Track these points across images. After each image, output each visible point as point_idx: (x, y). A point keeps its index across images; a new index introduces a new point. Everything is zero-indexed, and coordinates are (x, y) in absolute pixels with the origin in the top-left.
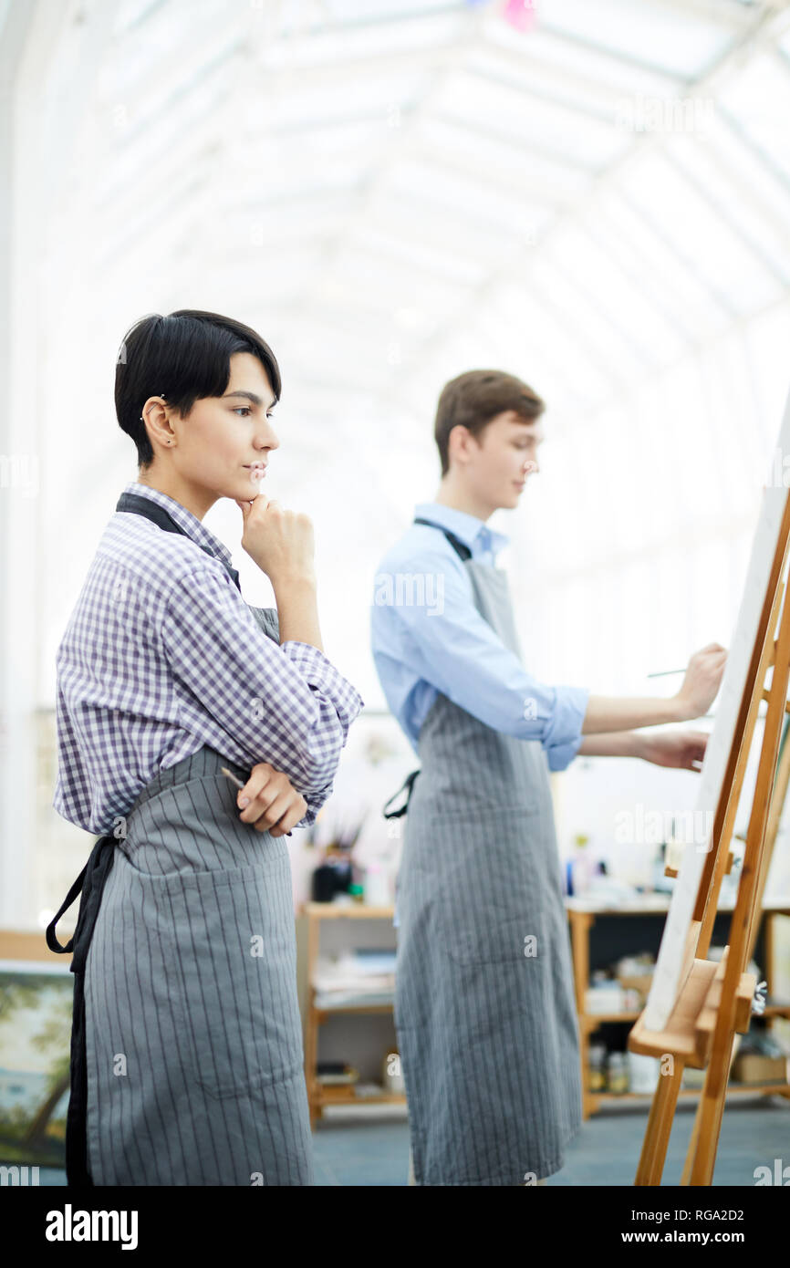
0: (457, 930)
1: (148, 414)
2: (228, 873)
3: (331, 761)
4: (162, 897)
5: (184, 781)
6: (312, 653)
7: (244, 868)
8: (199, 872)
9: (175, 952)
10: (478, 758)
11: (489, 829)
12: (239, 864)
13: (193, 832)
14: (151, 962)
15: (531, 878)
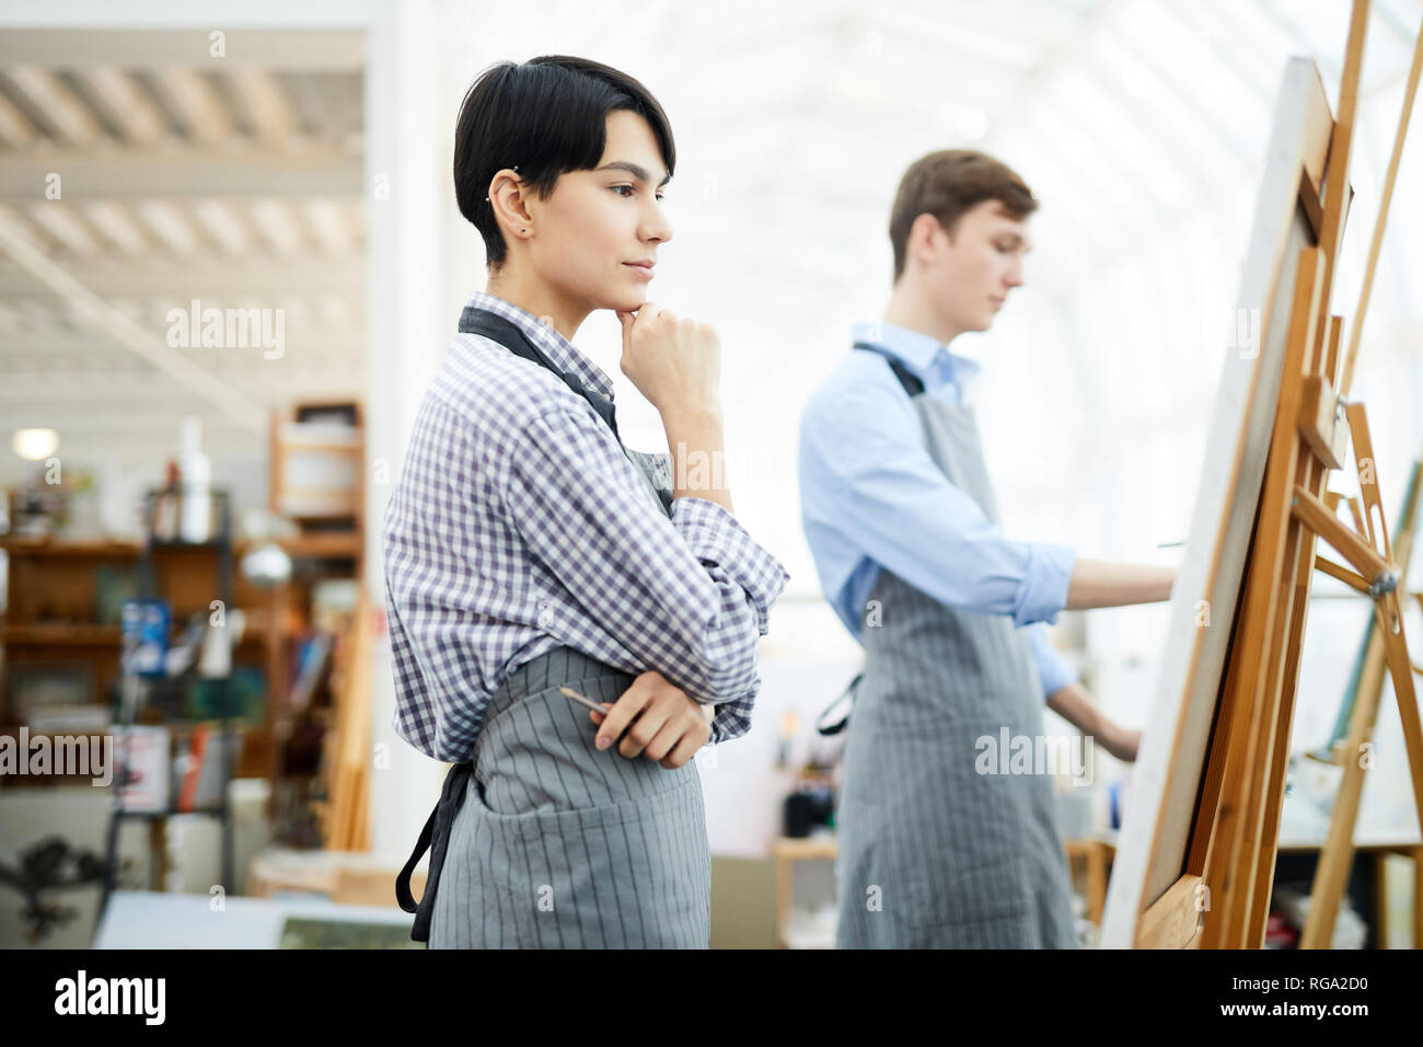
0: (906, 880)
1: (496, 193)
2: (600, 810)
3: (742, 662)
4: (515, 844)
5: (540, 690)
6: (713, 512)
7: (622, 804)
8: (561, 810)
9: (532, 917)
10: (933, 656)
11: (947, 749)
12: (616, 800)
13: (555, 758)
14: (502, 931)
15: (1004, 812)
